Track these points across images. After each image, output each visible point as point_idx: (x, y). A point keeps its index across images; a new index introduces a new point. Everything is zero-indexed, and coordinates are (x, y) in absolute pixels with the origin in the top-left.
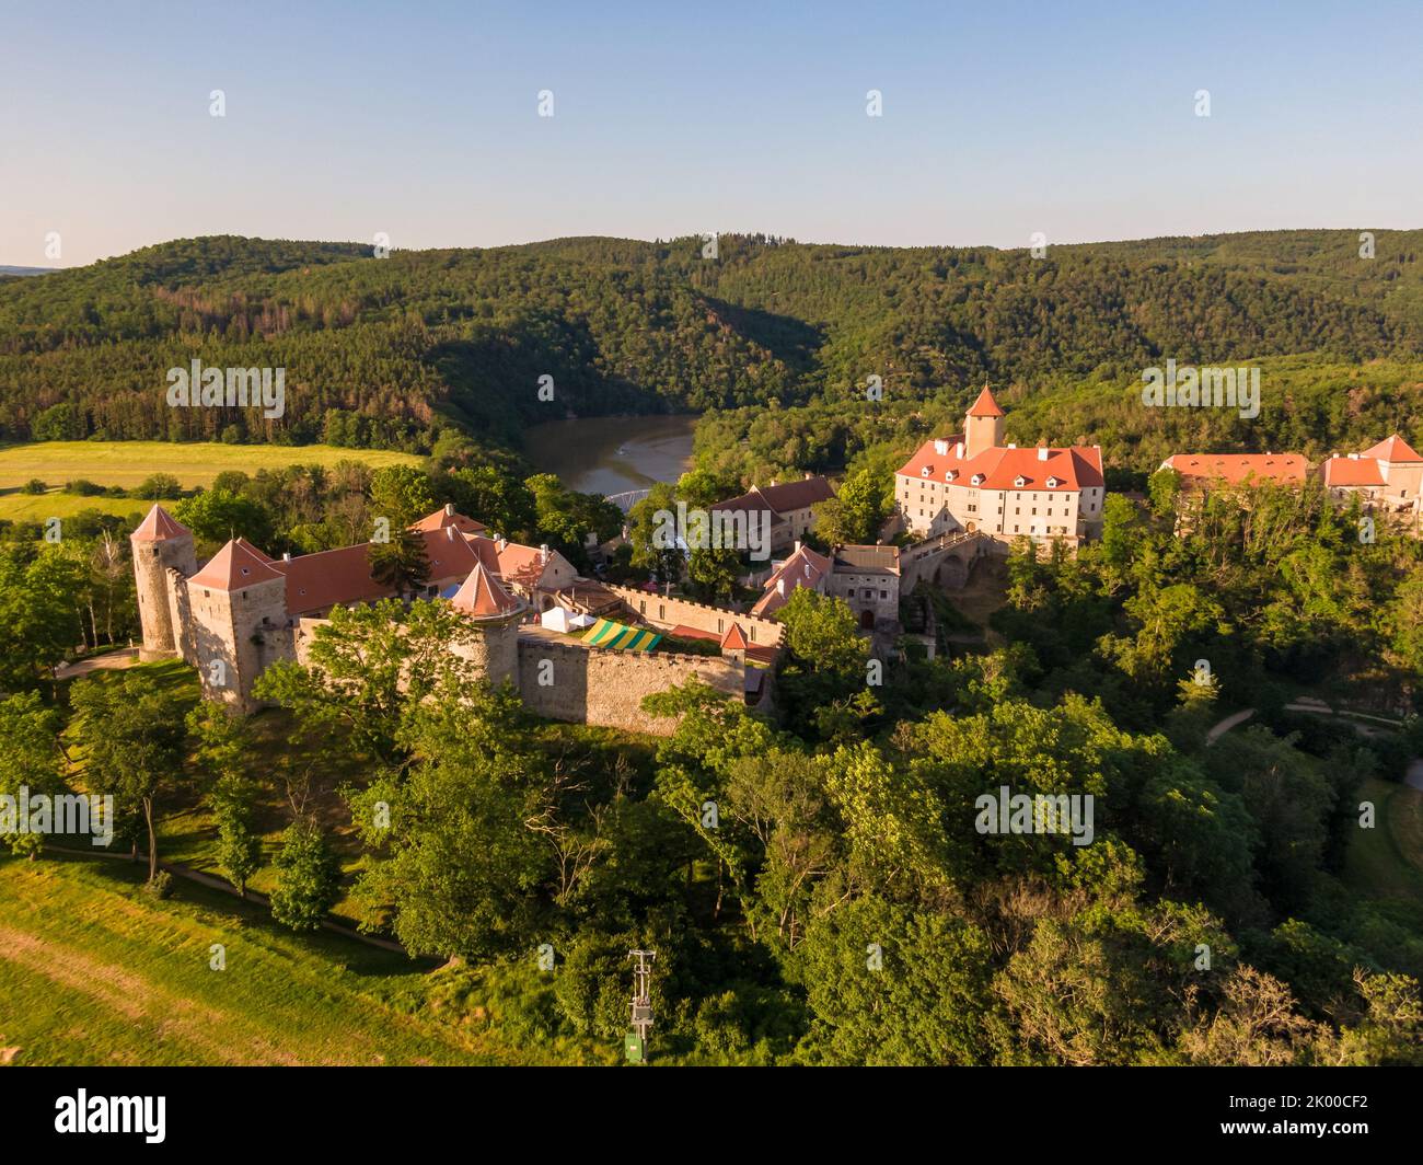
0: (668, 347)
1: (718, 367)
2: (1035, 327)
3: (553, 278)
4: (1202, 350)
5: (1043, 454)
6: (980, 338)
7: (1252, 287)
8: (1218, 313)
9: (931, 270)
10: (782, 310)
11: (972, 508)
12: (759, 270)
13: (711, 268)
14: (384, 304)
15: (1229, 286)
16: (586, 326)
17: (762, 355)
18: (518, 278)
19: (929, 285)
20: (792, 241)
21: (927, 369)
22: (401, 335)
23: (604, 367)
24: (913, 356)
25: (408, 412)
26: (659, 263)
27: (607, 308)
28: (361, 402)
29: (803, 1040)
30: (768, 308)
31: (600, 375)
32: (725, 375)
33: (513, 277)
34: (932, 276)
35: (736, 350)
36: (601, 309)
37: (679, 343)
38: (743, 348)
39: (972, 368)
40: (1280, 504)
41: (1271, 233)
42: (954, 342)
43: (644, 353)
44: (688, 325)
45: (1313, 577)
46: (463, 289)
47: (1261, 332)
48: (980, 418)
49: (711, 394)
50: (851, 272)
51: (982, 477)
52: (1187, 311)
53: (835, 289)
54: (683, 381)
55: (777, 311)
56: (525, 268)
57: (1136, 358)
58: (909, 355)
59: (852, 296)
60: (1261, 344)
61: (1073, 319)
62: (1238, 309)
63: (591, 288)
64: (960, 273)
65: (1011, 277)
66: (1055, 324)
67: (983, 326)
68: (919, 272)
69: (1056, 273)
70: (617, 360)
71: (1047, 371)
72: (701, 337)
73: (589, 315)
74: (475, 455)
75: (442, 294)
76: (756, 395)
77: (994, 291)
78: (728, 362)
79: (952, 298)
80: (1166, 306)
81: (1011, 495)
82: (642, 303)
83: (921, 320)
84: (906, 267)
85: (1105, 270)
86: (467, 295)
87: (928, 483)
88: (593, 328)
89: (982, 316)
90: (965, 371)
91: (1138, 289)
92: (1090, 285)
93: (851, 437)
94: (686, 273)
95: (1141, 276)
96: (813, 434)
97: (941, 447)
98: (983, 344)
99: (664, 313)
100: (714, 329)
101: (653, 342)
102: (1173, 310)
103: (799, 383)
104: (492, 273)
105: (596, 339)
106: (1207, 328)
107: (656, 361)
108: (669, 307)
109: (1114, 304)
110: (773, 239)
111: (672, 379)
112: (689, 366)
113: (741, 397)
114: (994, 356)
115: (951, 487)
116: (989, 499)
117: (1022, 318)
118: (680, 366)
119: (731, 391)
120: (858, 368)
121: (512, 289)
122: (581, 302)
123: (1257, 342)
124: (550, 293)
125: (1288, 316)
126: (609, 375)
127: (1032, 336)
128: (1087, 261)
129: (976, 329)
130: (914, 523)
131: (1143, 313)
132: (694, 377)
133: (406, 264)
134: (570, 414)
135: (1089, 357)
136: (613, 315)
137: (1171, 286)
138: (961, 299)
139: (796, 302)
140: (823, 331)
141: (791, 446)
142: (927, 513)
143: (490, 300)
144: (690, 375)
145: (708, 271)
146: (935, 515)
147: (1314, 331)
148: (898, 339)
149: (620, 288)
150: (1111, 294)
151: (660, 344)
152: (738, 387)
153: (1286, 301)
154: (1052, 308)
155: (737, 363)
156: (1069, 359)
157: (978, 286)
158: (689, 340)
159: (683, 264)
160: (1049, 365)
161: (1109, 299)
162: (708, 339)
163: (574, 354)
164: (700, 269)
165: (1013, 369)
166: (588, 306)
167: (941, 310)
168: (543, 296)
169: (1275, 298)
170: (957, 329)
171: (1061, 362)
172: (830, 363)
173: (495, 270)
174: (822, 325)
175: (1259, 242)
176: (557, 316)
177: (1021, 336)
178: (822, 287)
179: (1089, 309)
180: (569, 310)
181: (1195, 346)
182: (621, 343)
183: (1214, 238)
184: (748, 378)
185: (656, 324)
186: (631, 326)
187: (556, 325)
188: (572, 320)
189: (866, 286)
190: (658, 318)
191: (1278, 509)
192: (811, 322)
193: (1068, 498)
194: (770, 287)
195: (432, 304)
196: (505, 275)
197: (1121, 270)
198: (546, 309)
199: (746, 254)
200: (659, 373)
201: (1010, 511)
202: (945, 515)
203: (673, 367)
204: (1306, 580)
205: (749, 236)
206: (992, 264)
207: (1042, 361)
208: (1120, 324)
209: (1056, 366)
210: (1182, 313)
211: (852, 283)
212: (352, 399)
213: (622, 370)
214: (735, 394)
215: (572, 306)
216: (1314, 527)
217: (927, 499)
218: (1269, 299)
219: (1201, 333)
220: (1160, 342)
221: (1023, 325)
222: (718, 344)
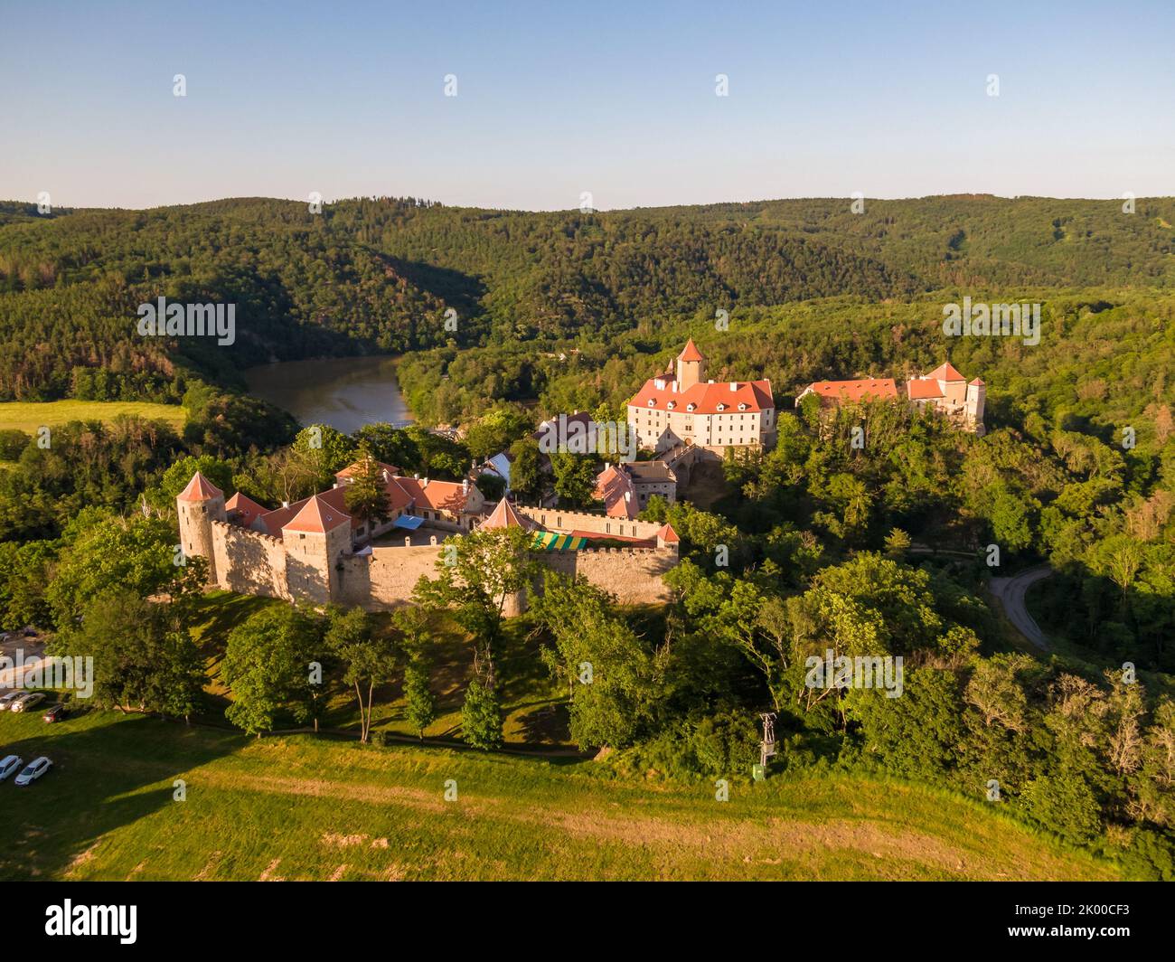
0: (355, 298)
1: (400, 314)
2: (647, 278)
3: (240, 239)
4: (766, 292)
5: (733, 387)
6: (607, 286)
7: (795, 245)
8: (775, 265)
9: (562, 231)
10: (442, 263)
11: (689, 428)
12: (417, 230)
13: (373, 227)
14: (82, 265)
15: (780, 244)
16: (278, 281)
17: (437, 303)
18: (207, 238)
19: (562, 244)
20: (439, 204)
21: (571, 313)
22: (111, 294)
23: (300, 316)
24: (559, 302)
25: (152, 367)
26: (326, 222)
27: (296, 265)
28: (104, 359)
29: (841, 754)
30: (431, 262)
31: (297, 324)
32: (407, 321)
33: (202, 237)
34: (563, 236)
35: (414, 300)
36: (291, 266)
37: (364, 294)
38: (419, 297)
39: (604, 310)
40: (887, 413)
41: (797, 200)
42: (588, 290)
43: (334, 303)
44: (370, 279)
45: (912, 462)
46: (156, 249)
47: (804, 279)
48: (688, 362)
49: (398, 337)
50: (496, 232)
51: (695, 405)
52: (753, 264)
53: (485, 246)
54: (372, 327)
55: (439, 264)
56: (212, 229)
57: (721, 299)
58: (555, 300)
59: (500, 253)
60: (806, 287)
61: (673, 271)
62: (788, 261)
63: (278, 246)
64: (584, 234)
65: (623, 237)
66: (661, 275)
67: (608, 277)
68: (552, 233)
69: (657, 234)
70: (311, 311)
71: (660, 312)
72: (383, 289)
73: (280, 271)
74: (233, 403)
75: (136, 253)
76: (436, 337)
77: (613, 248)
78: (408, 309)
79: (582, 255)
80: (738, 259)
81: (716, 417)
82: (327, 260)
83: (561, 272)
84: (541, 228)
85: (692, 232)
86: (162, 255)
87: (654, 412)
88: (286, 282)
89: (607, 269)
90: (598, 313)
91: (717, 247)
92: (683, 244)
93: (535, 373)
94: (352, 231)
95: (718, 237)
96: (505, 370)
97: (660, 384)
98: (610, 290)
99: (347, 268)
100: (393, 282)
101: (340, 294)
102: (743, 263)
103: (470, 325)
104: (181, 234)
105: (289, 292)
106: (768, 276)
107: (346, 310)
108: (351, 262)
109: (701, 259)
110: (422, 202)
111: (362, 325)
112: (375, 314)
113: (423, 340)
114: (619, 300)
115: (672, 413)
116: (700, 421)
117: (636, 270)
118: (367, 314)
119: (414, 334)
120: (516, 313)
121: (204, 249)
122: (271, 259)
123: (803, 286)
124: (240, 252)
125: (822, 267)
126: (305, 323)
127: (645, 284)
128: (677, 225)
129: (604, 279)
130: (643, 441)
131: (722, 265)
132: (381, 323)
133: (94, 226)
134: (273, 359)
135: (689, 300)
136: (302, 270)
137: (740, 244)
138: (589, 255)
139: (454, 257)
140: (481, 281)
141: (490, 381)
142: (653, 434)
143: (185, 258)
144: (378, 322)
145: (371, 230)
146: (660, 434)
147: (840, 277)
148: (546, 288)
149: (304, 247)
150: (697, 250)
151: (348, 295)
152: (419, 330)
153: (819, 255)
154: (658, 262)
155: (416, 309)
156: (675, 302)
157: (600, 245)
158: (372, 291)
159: (349, 224)
160: (660, 307)
161: (697, 254)
162: (389, 290)
163: (272, 306)
164: (364, 228)
165: (634, 311)
166: (277, 263)
167: (575, 265)
168: (234, 254)
169: (812, 252)
170: (589, 280)
171: (668, 305)
172: (492, 309)
173: (184, 231)
174: (479, 277)
175: (789, 208)
176: (251, 273)
177: (637, 284)
178: (474, 245)
179: (684, 262)
180: (260, 267)
181: (762, 290)
182: (313, 295)
183: (758, 204)
184: (427, 323)
185: (342, 278)
186: (320, 280)
187: (252, 281)
188: (265, 276)
189: (510, 244)
190: (343, 273)
191: (886, 417)
192: (470, 274)
193: (753, 417)
194: (429, 244)
195: (130, 264)
196: (195, 236)
197: (703, 232)
198: (240, 266)
199: (403, 214)
200: (349, 321)
201: (715, 429)
202: (668, 434)
203: (361, 315)
204: (908, 464)
205: (402, 199)
206: (607, 227)
207: (655, 304)
208: (707, 274)
209: (666, 307)
210: (750, 265)
211: (499, 241)
212: (94, 357)
213: (317, 319)
214: (418, 336)
215: (262, 263)
216: (908, 428)
217: (654, 423)
218: (808, 253)
219: (765, 280)
220: (737, 287)
221: (638, 275)
222: (398, 294)
